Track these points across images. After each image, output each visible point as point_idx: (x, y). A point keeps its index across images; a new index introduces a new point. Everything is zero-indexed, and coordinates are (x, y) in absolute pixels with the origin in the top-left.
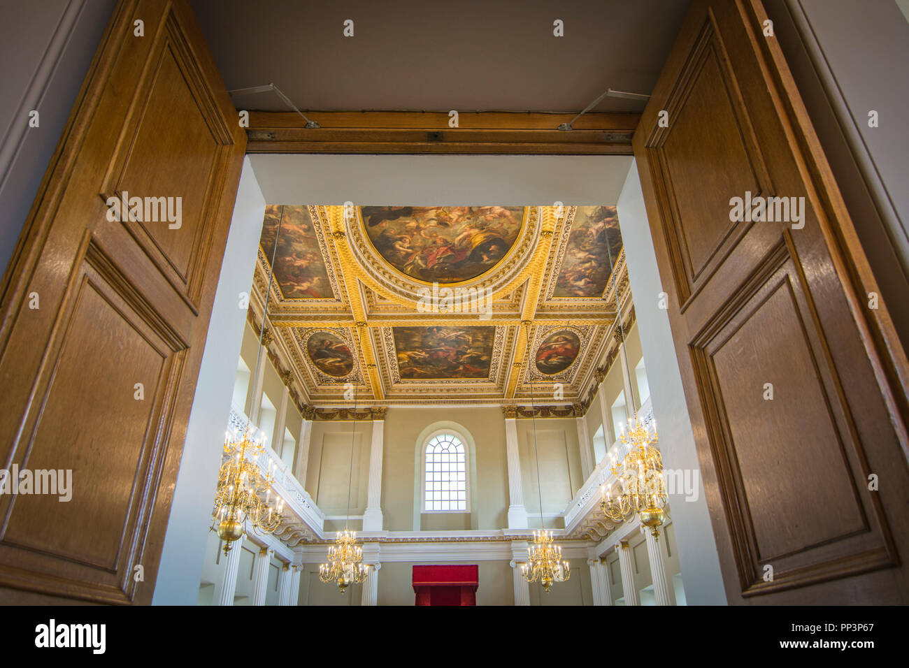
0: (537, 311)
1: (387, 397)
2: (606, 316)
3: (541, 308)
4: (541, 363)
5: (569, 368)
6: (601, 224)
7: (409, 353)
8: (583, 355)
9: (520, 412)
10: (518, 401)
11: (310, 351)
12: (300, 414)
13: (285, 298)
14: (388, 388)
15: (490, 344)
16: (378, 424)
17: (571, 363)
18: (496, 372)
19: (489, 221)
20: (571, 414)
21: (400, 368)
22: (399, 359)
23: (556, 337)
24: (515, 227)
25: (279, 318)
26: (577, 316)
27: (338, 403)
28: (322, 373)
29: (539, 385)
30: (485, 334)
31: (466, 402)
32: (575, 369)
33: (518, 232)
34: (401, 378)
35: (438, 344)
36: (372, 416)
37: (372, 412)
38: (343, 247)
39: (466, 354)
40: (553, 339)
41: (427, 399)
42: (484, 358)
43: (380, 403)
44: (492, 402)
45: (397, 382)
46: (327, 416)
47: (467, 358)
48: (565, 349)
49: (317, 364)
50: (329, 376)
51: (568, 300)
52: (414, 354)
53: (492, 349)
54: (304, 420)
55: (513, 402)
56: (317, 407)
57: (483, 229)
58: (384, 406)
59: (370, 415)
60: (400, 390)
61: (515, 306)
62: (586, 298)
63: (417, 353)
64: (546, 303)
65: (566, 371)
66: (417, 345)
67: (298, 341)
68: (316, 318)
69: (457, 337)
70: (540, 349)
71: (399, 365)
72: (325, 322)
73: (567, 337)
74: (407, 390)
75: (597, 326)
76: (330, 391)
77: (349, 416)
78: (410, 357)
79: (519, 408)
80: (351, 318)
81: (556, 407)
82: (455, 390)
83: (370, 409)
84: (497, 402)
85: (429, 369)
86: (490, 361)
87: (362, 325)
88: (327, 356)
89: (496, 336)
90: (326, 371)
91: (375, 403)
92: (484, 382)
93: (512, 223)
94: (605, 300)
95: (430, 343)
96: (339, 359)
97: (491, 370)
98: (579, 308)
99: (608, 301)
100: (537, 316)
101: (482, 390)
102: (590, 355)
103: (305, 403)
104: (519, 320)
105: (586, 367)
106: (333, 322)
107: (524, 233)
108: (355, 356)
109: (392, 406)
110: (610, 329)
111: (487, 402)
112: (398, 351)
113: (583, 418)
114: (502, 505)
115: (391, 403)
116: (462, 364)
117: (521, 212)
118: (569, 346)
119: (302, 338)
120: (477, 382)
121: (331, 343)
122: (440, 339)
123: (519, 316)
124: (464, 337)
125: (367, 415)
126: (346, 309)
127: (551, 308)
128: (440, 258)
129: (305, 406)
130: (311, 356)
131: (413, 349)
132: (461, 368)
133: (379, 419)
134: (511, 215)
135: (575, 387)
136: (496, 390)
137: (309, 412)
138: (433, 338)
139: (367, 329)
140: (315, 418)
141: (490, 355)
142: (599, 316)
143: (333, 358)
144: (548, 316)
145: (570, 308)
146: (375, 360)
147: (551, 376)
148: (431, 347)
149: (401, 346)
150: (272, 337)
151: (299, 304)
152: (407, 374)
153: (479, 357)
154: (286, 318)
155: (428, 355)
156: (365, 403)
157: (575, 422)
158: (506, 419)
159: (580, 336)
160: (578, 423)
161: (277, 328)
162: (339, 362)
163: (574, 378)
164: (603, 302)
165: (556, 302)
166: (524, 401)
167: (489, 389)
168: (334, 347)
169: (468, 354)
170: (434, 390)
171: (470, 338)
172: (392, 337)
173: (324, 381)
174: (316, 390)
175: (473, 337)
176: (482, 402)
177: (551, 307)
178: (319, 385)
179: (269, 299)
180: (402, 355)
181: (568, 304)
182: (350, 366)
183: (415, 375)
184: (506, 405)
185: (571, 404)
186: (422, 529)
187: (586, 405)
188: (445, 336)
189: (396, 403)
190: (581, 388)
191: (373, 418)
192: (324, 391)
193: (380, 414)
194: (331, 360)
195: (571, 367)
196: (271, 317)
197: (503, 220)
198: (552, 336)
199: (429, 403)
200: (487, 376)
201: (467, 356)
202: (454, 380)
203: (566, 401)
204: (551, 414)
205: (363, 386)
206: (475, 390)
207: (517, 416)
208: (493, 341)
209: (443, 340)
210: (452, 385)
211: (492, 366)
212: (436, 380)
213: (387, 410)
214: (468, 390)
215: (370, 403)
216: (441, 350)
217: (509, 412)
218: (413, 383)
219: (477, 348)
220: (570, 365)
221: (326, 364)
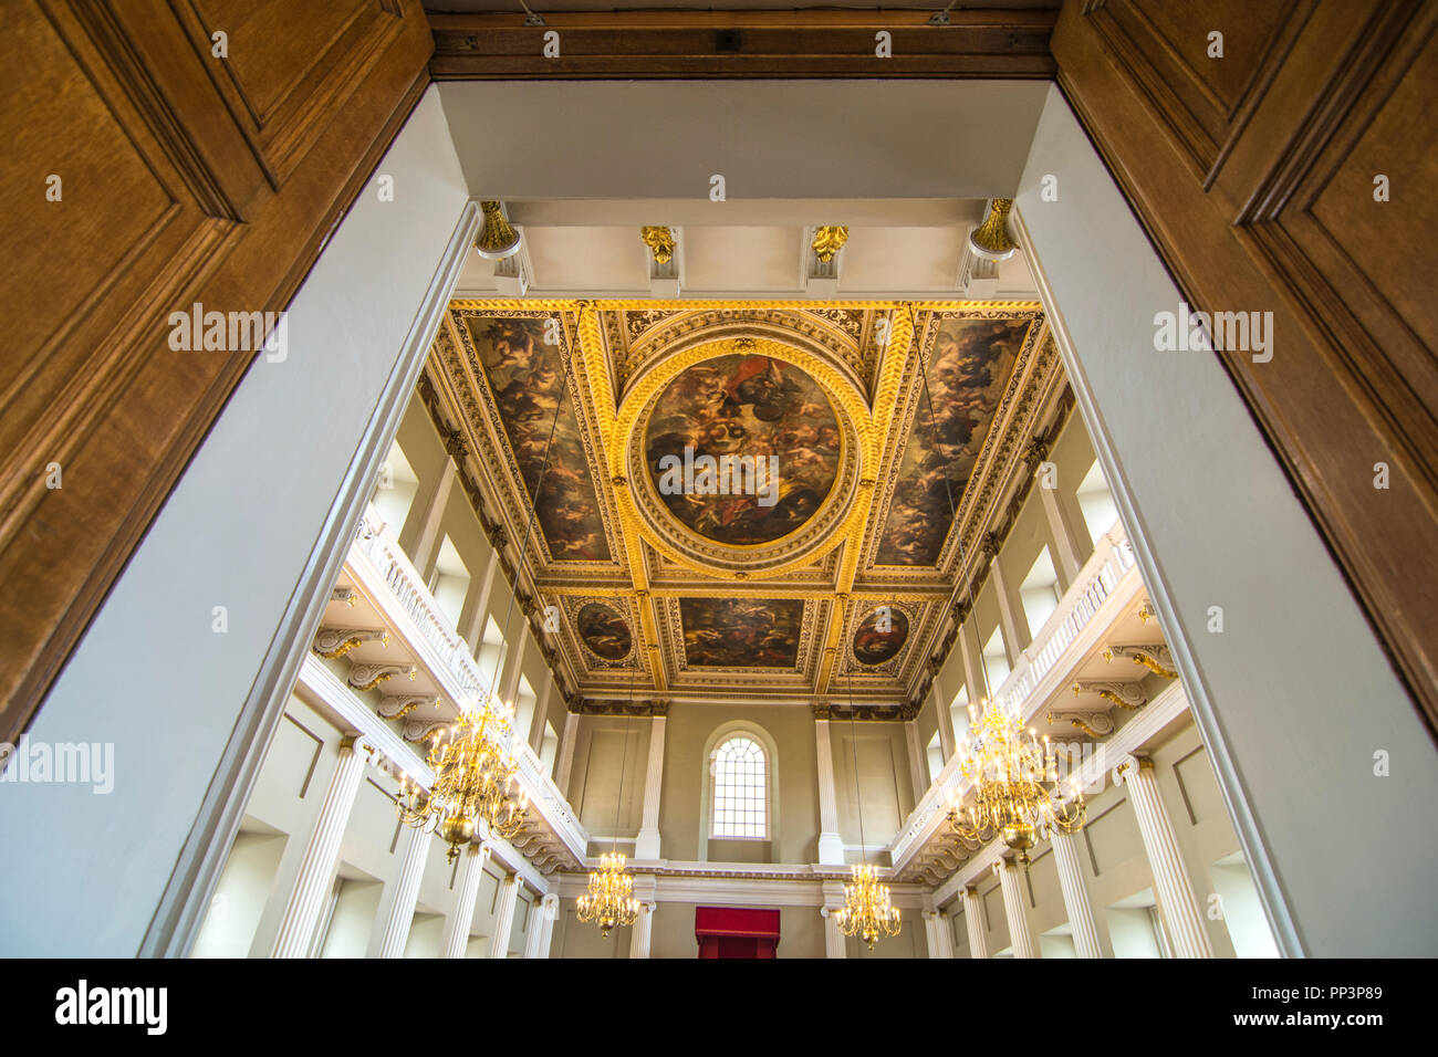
0: (855, 581)
1: (670, 687)
2: (941, 590)
3: (860, 578)
4: (860, 650)
5: (895, 657)
6: (933, 474)
7: (699, 632)
8: (913, 640)
9: (834, 712)
10: (832, 698)
11: (580, 627)
12: (566, 706)
13: (555, 559)
14: (672, 676)
15: (798, 624)
16: (660, 721)
17: (898, 650)
18: (803, 659)
19: (798, 468)
20: (899, 716)
21: (688, 652)
22: (686, 640)
24: (828, 476)
25: (545, 583)
26: (905, 590)
27: (611, 693)
28: (593, 654)
29: (858, 679)
30: (791, 610)
31: (766, 697)
32: (903, 659)
33: (831, 482)
34: (689, 664)
35: (735, 622)
36: (651, 711)
37: (652, 707)
38: (623, 495)
39: (767, 635)
41: (719, 692)
42: (790, 642)
43: (663, 695)
44: (799, 698)
45: (684, 669)
46: (598, 709)
47: (769, 641)
48: (891, 632)
49: (588, 643)
50: (602, 659)
51: (894, 569)
52: (705, 634)
53: (799, 630)
54: (570, 712)
55: (825, 699)
56: (587, 697)
57: (790, 478)
58: (667, 699)
59: (649, 710)
60: (687, 680)
61: (828, 575)
62: (915, 567)
63: (708, 632)
64: (866, 572)
65: (891, 661)
66: (709, 622)
67: (567, 613)
68: (589, 585)
69: (757, 613)
70: (858, 632)
71: (686, 648)
72: (600, 589)
73: (893, 617)
74: (695, 681)
75: (930, 602)
76: (604, 678)
77: (624, 709)
78: (699, 637)
79: (833, 707)
80: (630, 585)
81: (878, 707)
82: (753, 682)
83: (649, 702)
84: (805, 698)
85: (722, 654)
86: (797, 646)
87: (643, 594)
88: (600, 634)
89: (805, 613)
90: (600, 653)
91: (656, 695)
92: (789, 672)
93: (825, 471)
94: (939, 569)
95: (725, 621)
96: (614, 638)
97: (799, 657)
98: (907, 580)
99: (942, 572)
100: (855, 589)
101: (787, 683)
102: (922, 641)
103: (572, 691)
104: (833, 593)
105: (916, 656)
106: (609, 590)
107: (839, 484)
108: (634, 634)
109: (676, 700)
110: (946, 607)
111: (793, 698)
112: (686, 630)
113: (912, 722)
114: (811, 833)
115: (676, 695)
116: (763, 648)
117: (835, 458)
118: (895, 629)
119: (572, 610)
120: (781, 672)
121: (606, 617)
122: (736, 616)
123: (833, 588)
124: (766, 613)
125: (646, 709)
126: (625, 575)
127: (873, 579)
128: (737, 514)
129: (572, 696)
130: (581, 633)
131: (703, 627)
132: (761, 654)
133: (660, 715)
134: (824, 461)
135: (903, 683)
136: (805, 682)
137: (577, 703)
138: (727, 614)
139: (648, 599)
140: (582, 712)
141: (797, 637)
142: (932, 590)
143: (608, 635)
144: (869, 589)
145: (896, 579)
146: (657, 638)
147: (873, 667)
148: (724, 625)
149: (689, 624)
150: (536, 606)
151: (571, 566)
152: (695, 659)
153: (783, 639)
154: (554, 583)
155: (721, 636)
156: (643, 694)
157: (903, 728)
158: (817, 721)
159: (908, 615)
160: (907, 728)
161: (542, 595)
162: (615, 641)
163: (901, 670)
164: (937, 572)
165: (879, 571)
166: (838, 699)
167: (795, 682)
168: (609, 623)
169: (770, 636)
170: (728, 681)
171: (773, 615)
172: (678, 611)
173: (595, 665)
174: (586, 677)
175: (777, 614)
176: (786, 698)
177: (873, 577)
178: (590, 670)
179: (536, 561)
180: (691, 635)
181: (893, 573)
182: (627, 647)
183: (705, 661)
184: (816, 703)
185: (898, 704)
186: (709, 860)
187: (916, 705)
188: (742, 611)
189: (682, 695)
190: (910, 685)
191: (653, 713)
192: (595, 677)
193: (662, 708)
194: (605, 639)
195: (898, 656)
196: (536, 582)
197: (814, 467)
198: (873, 616)
199: (721, 697)
200: (794, 665)
201: (769, 638)
202: (752, 668)
203: (891, 700)
204: (873, 715)
205: (642, 674)
206: (778, 682)
207: (830, 718)
208: (801, 619)
209: (740, 616)
210: (750, 675)
211: (799, 652)
212: (730, 668)
213: (670, 704)
214: (770, 682)
215: (650, 694)
216: (738, 630)
217: (820, 711)
218: (702, 670)
219: (782, 628)
220: (896, 653)
221: (599, 643)
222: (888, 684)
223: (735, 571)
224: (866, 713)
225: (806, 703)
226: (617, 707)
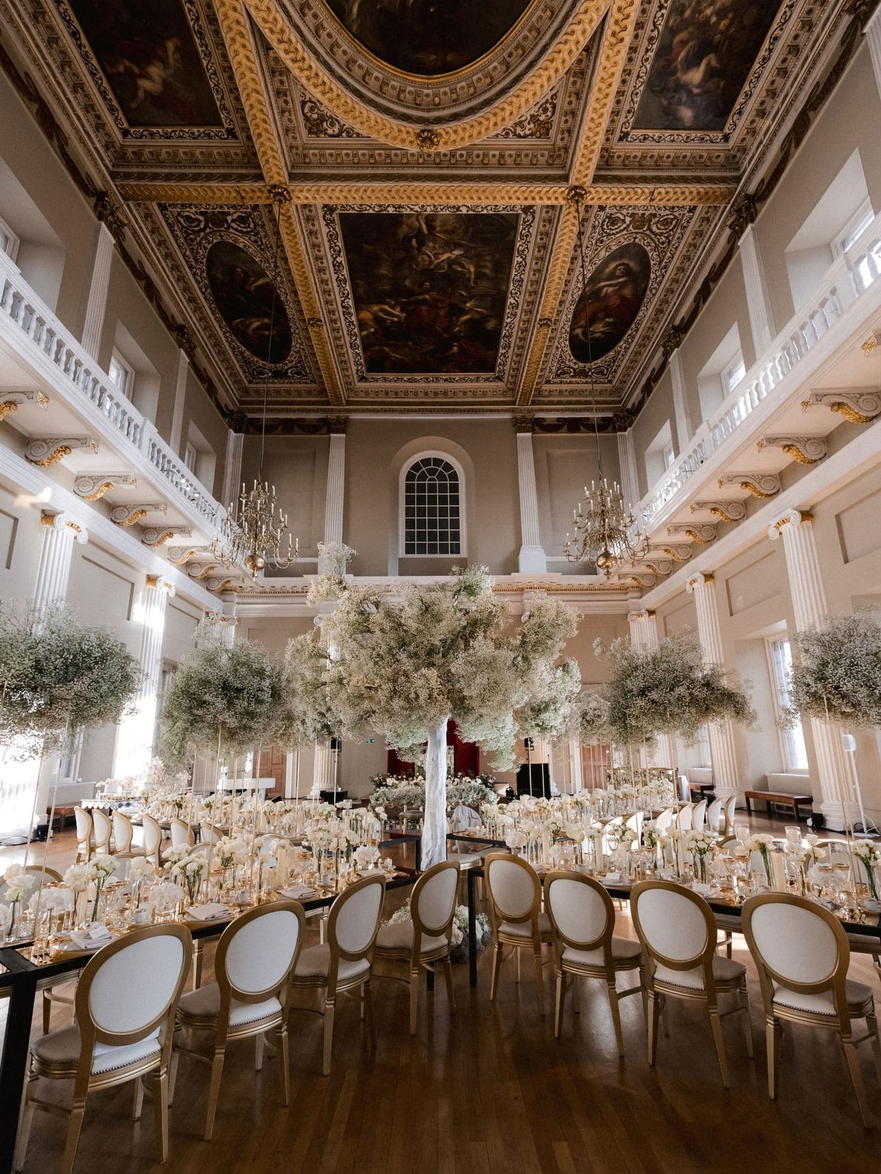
0: (599, 168)
1: (348, 403)
3: (607, 159)
4: (577, 335)
5: (617, 348)
7: (375, 308)
9: (538, 425)
10: (536, 410)
12: (225, 422)
13: (131, 124)
14: (350, 389)
15: (504, 288)
16: (338, 439)
17: (623, 334)
20: (610, 428)
21: (366, 347)
22: (362, 325)
23: (613, 266)
25: (128, 176)
27: (279, 411)
29: (568, 387)
30: (497, 256)
31: (461, 411)
32: (625, 349)
34: (369, 370)
35: (421, 284)
36: (328, 429)
37: (328, 424)
39: (463, 312)
40: (608, 270)
41: (406, 407)
42: (491, 325)
43: (340, 411)
44: (498, 411)
45: (362, 379)
46: (265, 429)
47: (465, 323)
48: (623, 298)
51: (659, 138)
52: (384, 311)
53: (505, 299)
54: (232, 434)
55: (528, 411)
56: (250, 416)
58: (342, 415)
59: (325, 428)
60: (367, 393)
61: (561, 151)
62: (693, 134)
63: (387, 307)
65: (612, 353)
66: (387, 287)
67: (191, 267)
69: (451, 262)
70: (582, 298)
71: (362, 339)
72: (213, 184)
73: (632, 264)
74: (377, 394)
75: (699, 208)
76: (268, 392)
77: (296, 429)
78: (377, 319)
79: (536, 419)
80: (260, 177)
81: (588, 419)
82: (445, 393)
83: (324, 419)
84: (506, 411)
85: (406, 349)
86: (500, 331)
88: (247, 312)
91: (332, 411)
92: (487, 380)
94: (727, 138)
95: (407, 283)
96: (267, 320)
97: (502, 351)
98: (676, 160)
99: (731, 143)
100: (597, 179)
101: (484, 394)
103: (231, 407)
104: (564, 186)
106: (227, 186)
109: (354, 416)
110: (724, 215)
111: (491, 411)
112: (360, 303)
113: (626, 433)
114: (511, 546)
115: (355, 411)
116: (455, 337)
118: (627, 292)
119: (196, 260)
120: (477, 380)
122: (423, 271)
123: (565, 178)
124: (462, 266)
125: (321, 427)
127: (625, 161)
129: (232, 413)
131: (380, 298)
132: (455, 349)
133: (337, 433)
135: (618, 391)
136: (504, 393)
137: (238, 421)
138: (410, 268)
139: (291, 208)
140: (247, 432)
141: (500, 316)
142: (709, 180)
143: (258, 316)
144: (617, 180)
146: (319, 306)
148: (409, 293)
149: (361, 291)
150: (121, 217)
151: (160, 141)
152: (376, 363)
153: (484, 319)
154: (142, 177)
155: (404, 315)
156: (317, 411)
157: (616, 438)
158: (519, 435)
159: (653, 255)
160: (619, 440)
161: (130, 203)
163: (620, 370)
164: (721, 146)
166: (543, 410)
167: (495, 392)
168: (253, 288)
169: (466, 313)
170: (416, 394)
171: (472, 269)
172: (342, 259)
173: (254, 372)
174: (247, 390)
175: (477, 266)
176: (484, 411)
177: (624, 156)
178: (250, 382)
180: (366, 315)
181: (655, 149)
184: (519, 415)
185: (610, 415)
186: (400, 574)
187: (633, 413)
188: (431, 262)
189: (361, 411)
191: (330, 431)
192: (257, 392)
193: (341, 426)
194: (256, 323)
196: (114, 175)
198: (606, 262)
199: (408, 411)
200: (493, 370)
201: (466, 317)
202: (444, 376)
203: (603, 410)
204: (582, 428)
205: (314, 385)
206: (474, 394)
207: (533, 431)
208: (509, 275)
209: (428, 273)
210: (442, 385)
211: (502, 343)
212: (418, 376)
213: (347, 420)
214: (465, 393)
215: (325, 411)
216: (425, 302)
217: (522, 424)
218: (385, 380)
219: (482, 297)
220: (619, 341)
221: (250, 331)
222: (601, 393)
223: (418, 128)
224: (573, 425)
225: (507, 416)
226: (288, 426)
